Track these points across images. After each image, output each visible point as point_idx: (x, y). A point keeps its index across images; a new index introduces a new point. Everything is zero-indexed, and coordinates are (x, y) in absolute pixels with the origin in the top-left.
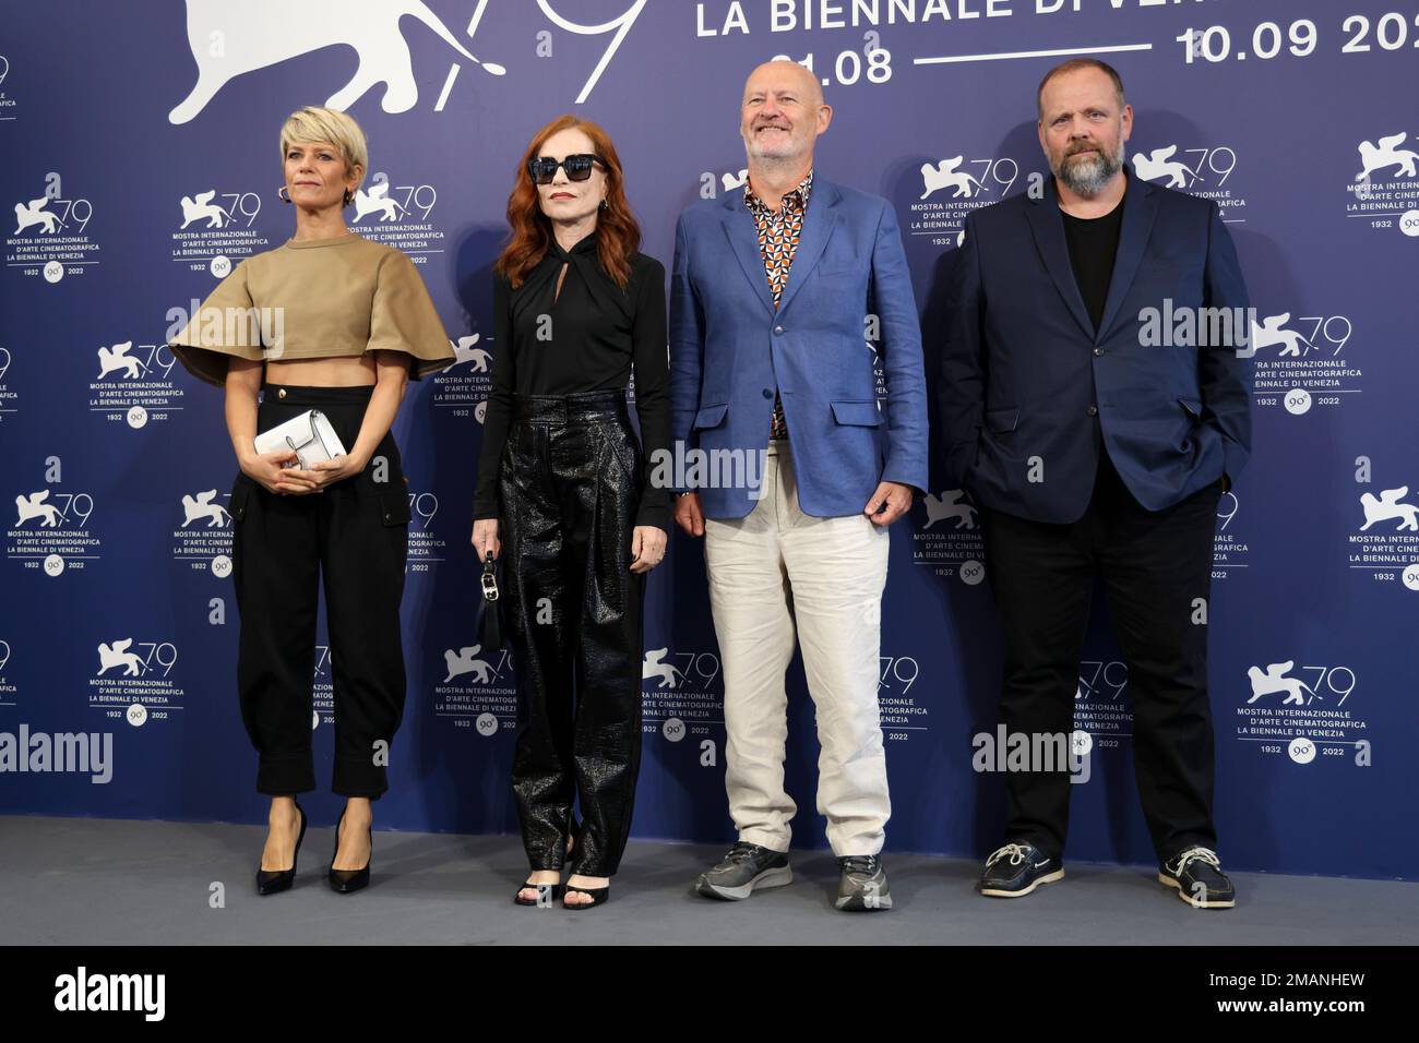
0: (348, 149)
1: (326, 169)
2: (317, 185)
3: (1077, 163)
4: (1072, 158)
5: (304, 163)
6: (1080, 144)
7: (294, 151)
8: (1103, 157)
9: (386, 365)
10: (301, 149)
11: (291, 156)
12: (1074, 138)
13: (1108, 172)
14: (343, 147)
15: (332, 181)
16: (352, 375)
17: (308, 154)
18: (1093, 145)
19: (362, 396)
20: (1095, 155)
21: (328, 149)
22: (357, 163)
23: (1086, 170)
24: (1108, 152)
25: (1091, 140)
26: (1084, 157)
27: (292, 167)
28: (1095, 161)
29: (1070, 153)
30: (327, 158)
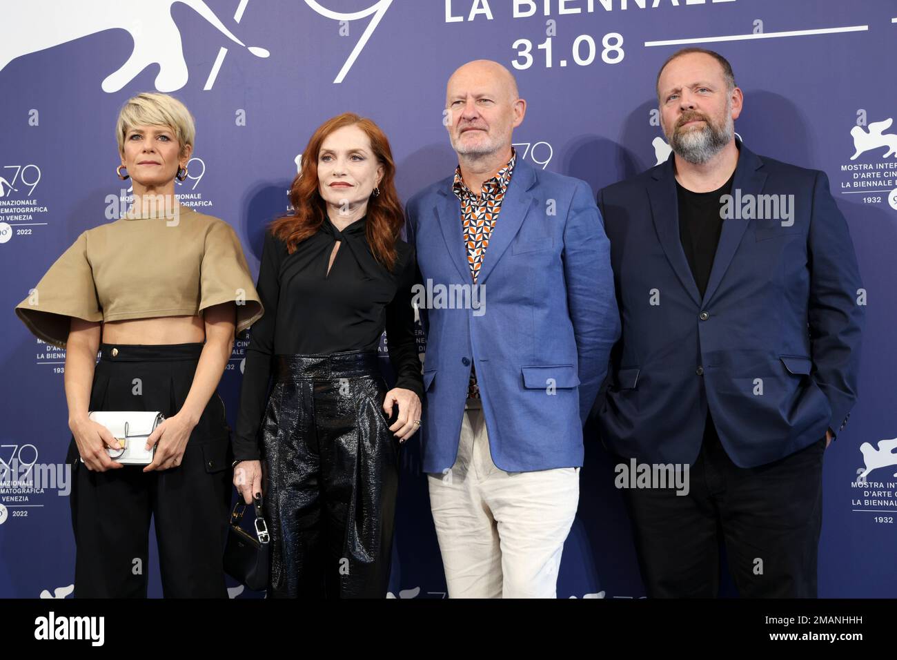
0: (182, 131)
1: (166, 149)
2: (159, 164)
3: (687, 132)
4: (682, 129)
5: (147, 143)
6: (688, 114)
7: (135, 133)
8: (709, 125)
9: (212, 323)
10: (141, 132)
11: (132, 138)
12: (682, 109)
13: (716, 141)
14: (178, 129)
15: (170, 161)
16: (182, 333)
17: (149, 136)
18: (699, 115)
19: (192, 352)
20: (703, 124)
21: (166, 131)
22: (188, 142)
23: (695, 138)
24: (715, 122)
25: (699, 111)
26: (691, 126)
27: (133, 148)
28: (702, 130)
29: (681, 123)
30: (166, 139)
